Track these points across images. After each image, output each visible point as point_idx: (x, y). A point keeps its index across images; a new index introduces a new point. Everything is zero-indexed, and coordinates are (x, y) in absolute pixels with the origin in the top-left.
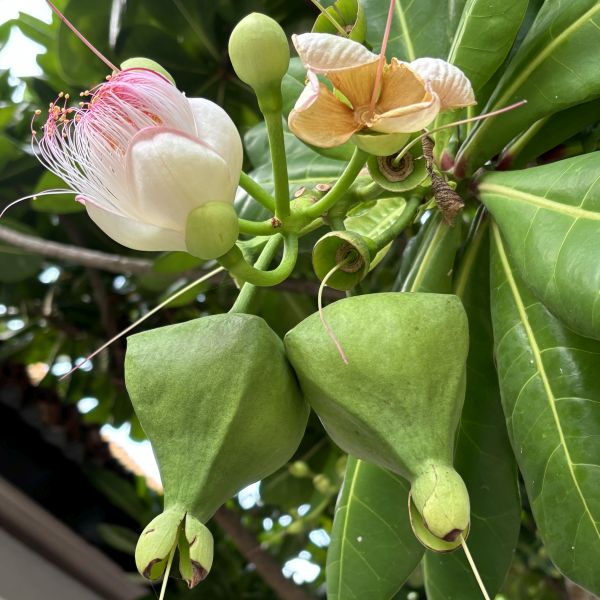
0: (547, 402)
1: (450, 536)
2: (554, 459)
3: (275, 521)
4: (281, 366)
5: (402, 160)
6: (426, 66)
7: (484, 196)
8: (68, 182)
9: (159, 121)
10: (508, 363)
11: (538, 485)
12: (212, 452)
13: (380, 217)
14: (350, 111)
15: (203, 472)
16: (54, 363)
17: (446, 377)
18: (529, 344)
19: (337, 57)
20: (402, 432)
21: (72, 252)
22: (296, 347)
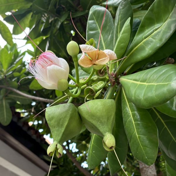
0: (133, 123)
1: (111, 148)
2: (134, 135)
3: (79, 155)
4: (77, 114)
5: (103, 72)
6: (107, 51)
7: (120, 81)
8: (33, 74)
9: (52, 62)
10: (125, 115)
11: (131, 140)
12: (63, 131)
13: (99, 86)
14: (91, 61)
15: (61, 135)
16: (34, 122)
17: (111, 116)
18: (129, 111)
19: (89, 49)
20: (102, 127)
21: (37, 98)
22: (80, 110)
